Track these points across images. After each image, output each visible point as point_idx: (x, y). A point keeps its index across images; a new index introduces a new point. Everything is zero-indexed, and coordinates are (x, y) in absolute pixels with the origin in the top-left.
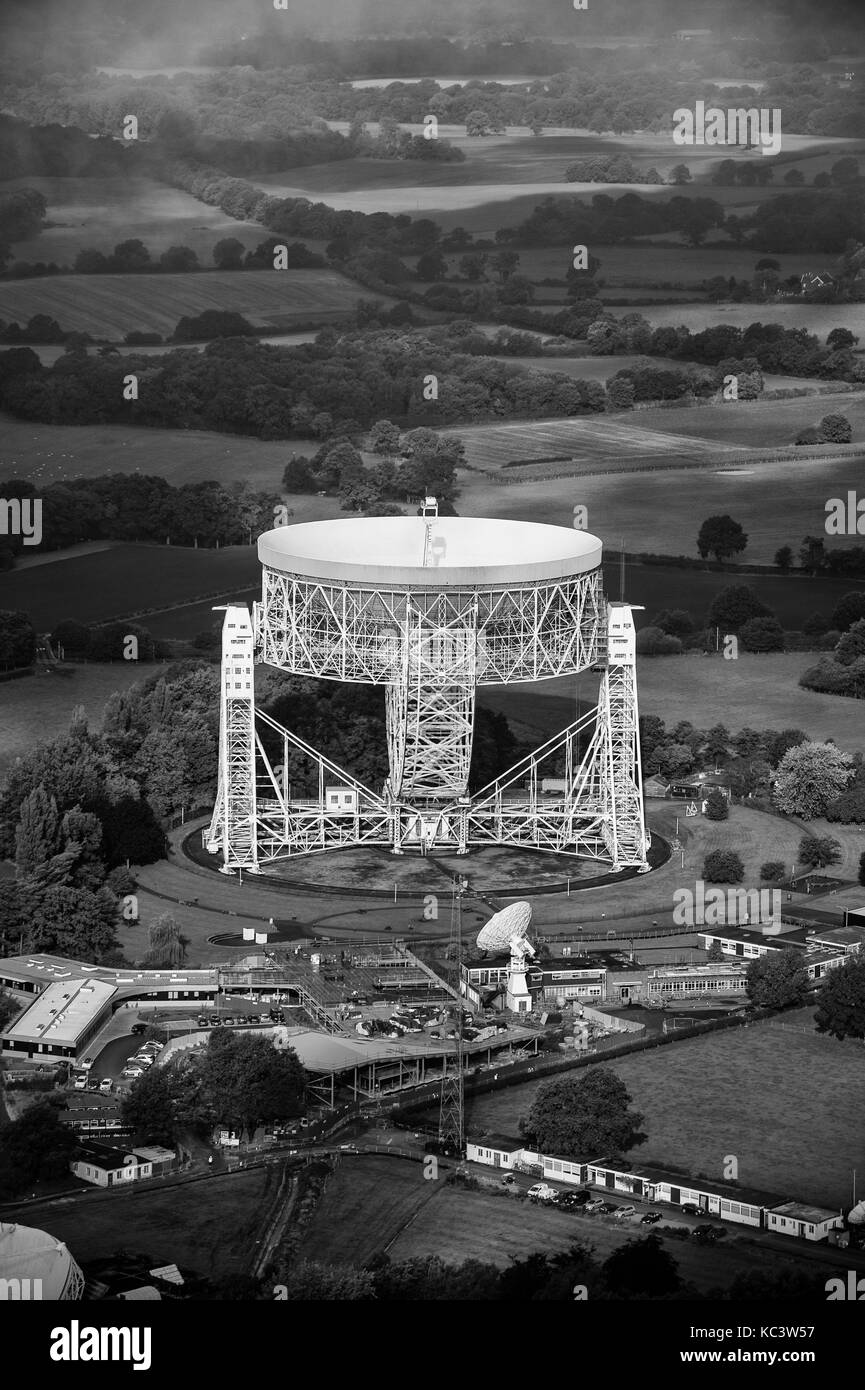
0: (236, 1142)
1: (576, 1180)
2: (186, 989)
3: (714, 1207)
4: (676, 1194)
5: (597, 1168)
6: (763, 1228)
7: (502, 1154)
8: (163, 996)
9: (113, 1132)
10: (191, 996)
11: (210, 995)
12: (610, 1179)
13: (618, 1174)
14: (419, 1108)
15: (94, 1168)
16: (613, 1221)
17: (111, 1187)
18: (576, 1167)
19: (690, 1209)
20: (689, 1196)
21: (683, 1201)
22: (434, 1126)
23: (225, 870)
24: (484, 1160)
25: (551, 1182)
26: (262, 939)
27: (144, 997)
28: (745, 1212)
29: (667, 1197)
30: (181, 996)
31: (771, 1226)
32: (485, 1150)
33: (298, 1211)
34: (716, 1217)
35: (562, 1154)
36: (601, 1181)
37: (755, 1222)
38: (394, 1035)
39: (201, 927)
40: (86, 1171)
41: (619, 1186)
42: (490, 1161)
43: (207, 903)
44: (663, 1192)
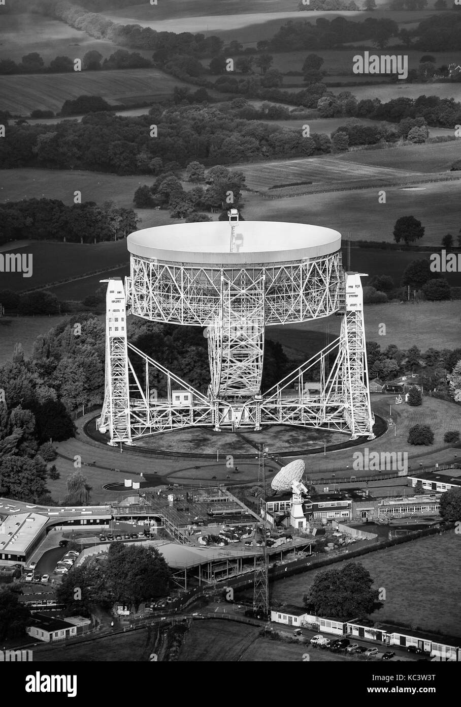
0: (127, 613)
1: (340, 632)
2: (92, 518)
3: (427, 648)
4: (403, 640)
5: (353, 625)
7: (293, 617)
8: (77, 523)
9: (51, 608)
10: (95, 523)
11: (107, 521)
12: (361, 632)
13: (366, 628)
14: (240, 589)
15: (40, 631)
17: (52, 642)
18: (340, 625)
19: (412, 649)
20: (412, 641)
21: (408, 644)
22: (250, 600)
23: (111, 443)
24: (282, 621)
25: (325, 634)
26: (136, 486)
27: (66, 523)
28: (447, 650)
29: (398, 642)
30: (89, 523)
32: (282, 615)
34: (429, 654)
35: (331, 617)
36: (356, 633)
38: (222, 544)
39: (98, 479)
40: (35, 632)
41: (367, 636)
42: (286, 622)
43: (102, 464)
44: (395, 639)
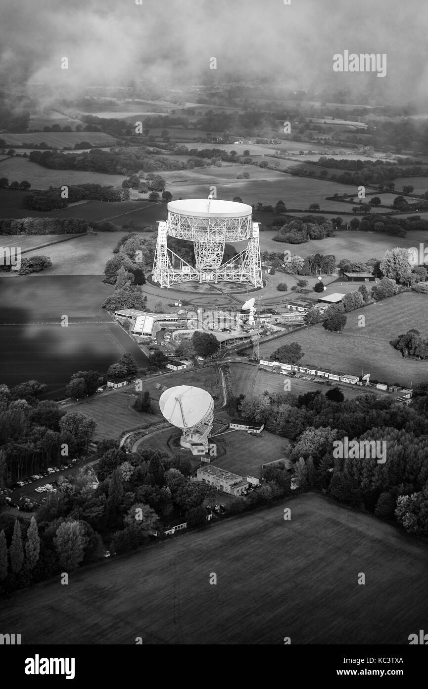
0: (203, 359)
1: (290, 369)
2: (171, 319)
3: (327, 376)
4: (316, 373)
5: (295, 367)
6: (340, 381)
7: (270, 363)
8: (165, 320)
9: (172, 356)
10: (172, 320)
11: (177, 320)
12: (299, 369)
13: (301, 368)
14: (242, 350)
15: (172, 366)
16: (304, 380)
17: (177, 370)
18: (290, 366)
19: (321, 377)
20: (320, 373)
21: (318, 374)
22: (249, 355)
23: (161, 287)
24: (265, 364)
25: (285, 370)
26: (180, 305)
27: (160, 321)
28: (335, 377)
29: (314, 374)
30: (169, 320)
31: (342, 380)
32: (265, 362)
33: (227, 378)
34: (328, 378)
35: (286, 363)
36: (296, 370)
37: (338, 380)
38: (228, 331)
39: (165, 302)
40: (169, 366)
41: (301, 370)
42: (267, 364)
43: (161, 296)
44: (313, 372)
